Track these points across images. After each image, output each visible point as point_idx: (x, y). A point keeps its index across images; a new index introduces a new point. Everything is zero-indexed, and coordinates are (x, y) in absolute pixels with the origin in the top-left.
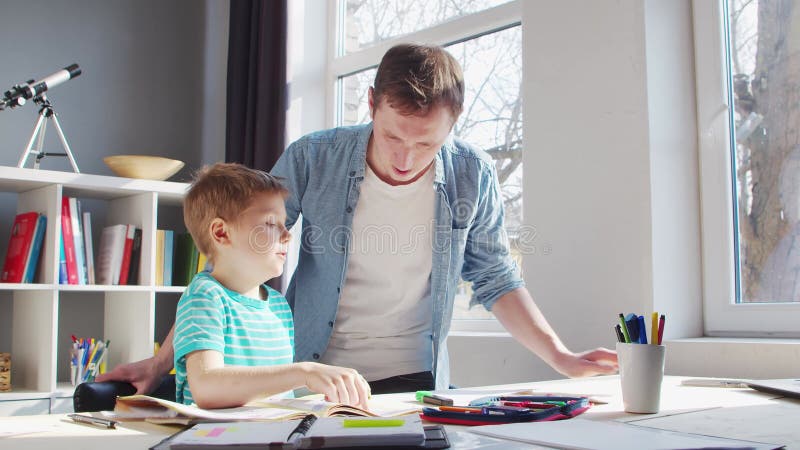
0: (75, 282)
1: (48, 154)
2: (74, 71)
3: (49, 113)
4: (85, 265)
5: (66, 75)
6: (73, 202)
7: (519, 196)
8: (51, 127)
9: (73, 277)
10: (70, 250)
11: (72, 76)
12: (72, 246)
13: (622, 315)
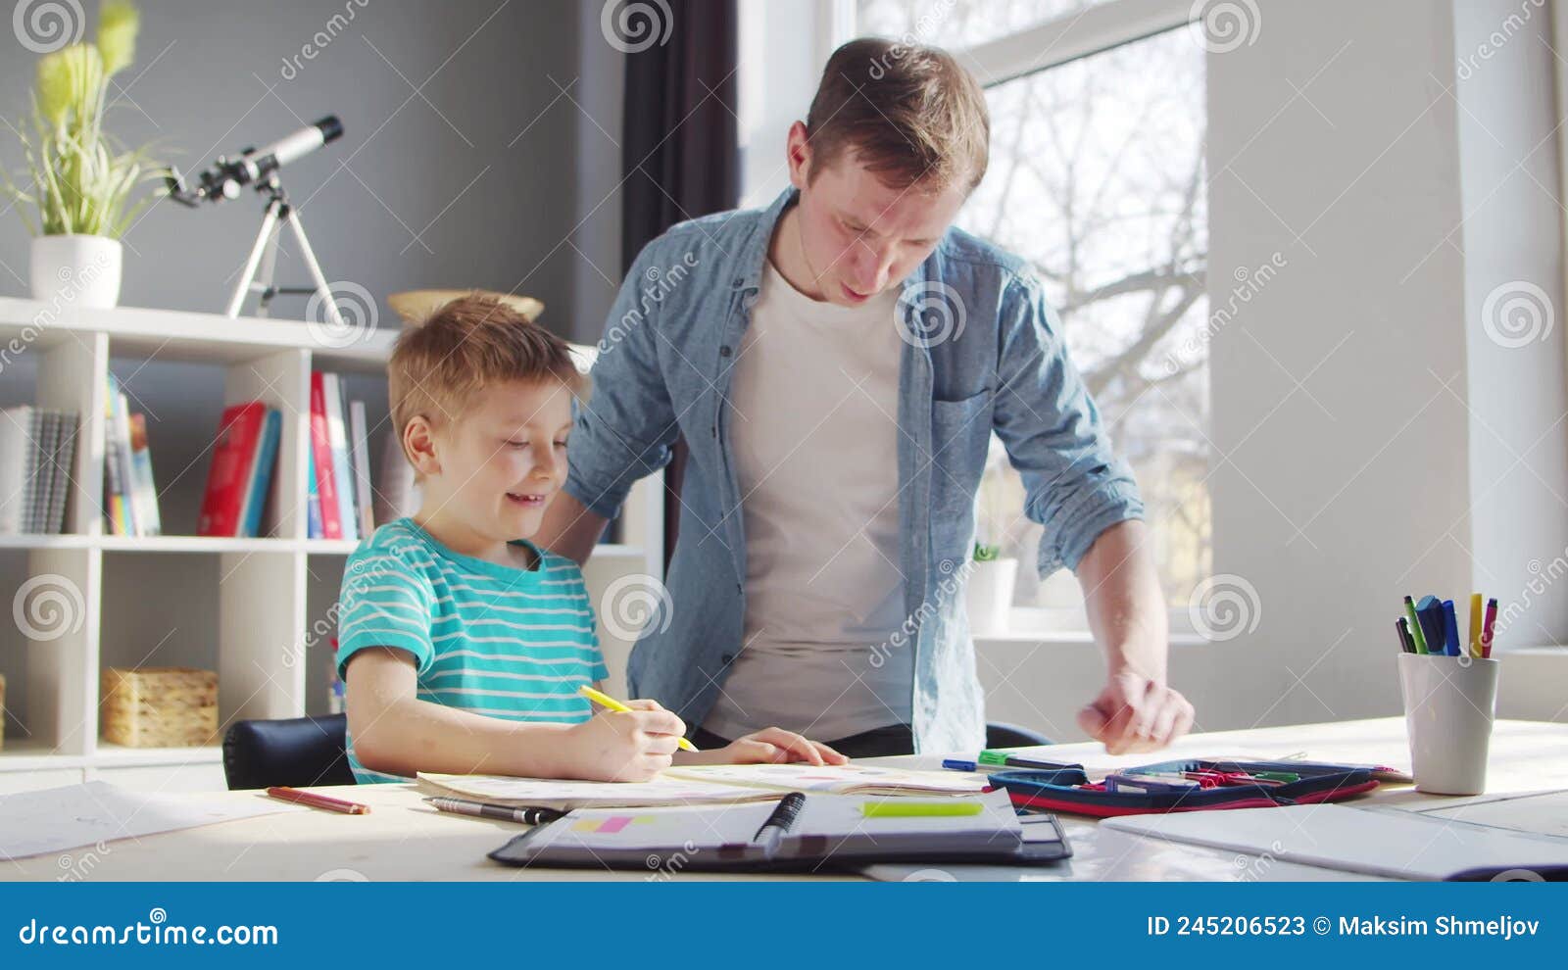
0: (337, 535)
1: (283, 291)
2: (332, 128)
3: (284, 212)
4: (356, 503)
5: (314, 137)
6: (331, 383)
7: (1200, 364)
8: (287, 238)
9: (332, 526)
10: (327, 474)
11: (328, 139)
12: (329, 465)
13: (1408, 599)
